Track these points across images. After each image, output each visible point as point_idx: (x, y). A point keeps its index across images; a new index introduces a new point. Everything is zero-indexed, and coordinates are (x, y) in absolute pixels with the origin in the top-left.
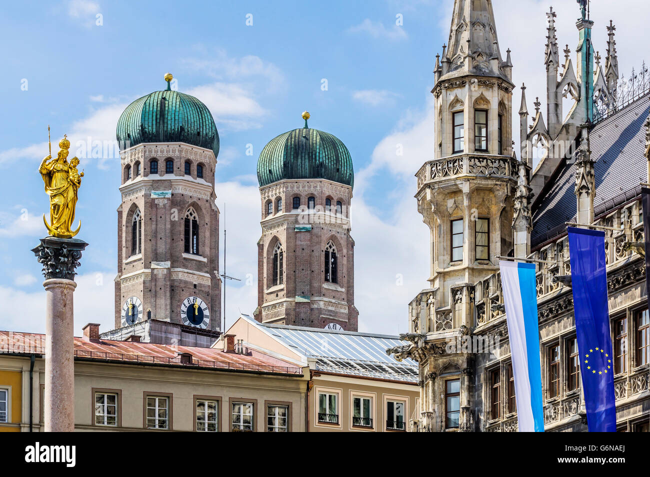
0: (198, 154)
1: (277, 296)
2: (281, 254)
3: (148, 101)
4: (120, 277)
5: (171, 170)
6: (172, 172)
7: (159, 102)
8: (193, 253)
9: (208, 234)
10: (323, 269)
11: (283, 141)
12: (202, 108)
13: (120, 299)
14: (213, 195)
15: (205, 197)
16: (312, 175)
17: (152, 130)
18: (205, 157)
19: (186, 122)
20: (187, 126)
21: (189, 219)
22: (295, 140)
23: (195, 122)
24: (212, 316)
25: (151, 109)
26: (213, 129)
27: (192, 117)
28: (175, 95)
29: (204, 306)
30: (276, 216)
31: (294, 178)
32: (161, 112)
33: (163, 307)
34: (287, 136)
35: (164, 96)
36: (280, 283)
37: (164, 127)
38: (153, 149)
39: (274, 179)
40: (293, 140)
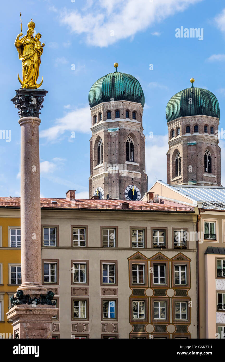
0: (133, 106)
1: (178, 182)
2: (180, 158)
3: (105, 79)
4: (92, 177)
5: (119, 116)
6: (119, 117)
7: (111, 79)
8: (131, 161)
9: (139, 150)
10: (204, 165)
11: (180, 96)
12: (135, 80)
13: (92, 189)
14: (141, 128)
15: (137, 130)
16: (196, 113)
17: (108, 95)
18: (137, 108)
19: (126, 89)
20: (126, 91)
21: (129, 143)
22: (186, 94)
23: (131, 89)
24: (142, 195)
25: (107, 83)
26: (141, 91)
27: (129, 86)
28: (120, 74)
29: (137, 190)
30: (177, 138)
31: (186, 116)
32: (112, 85)
33: (115, 191)
34: (182, 92)
35: (114, 75)
36: (180, 175)
37: (114, 92)
38: (108, 105)
39: (175, 117)
40: (185, 94)
